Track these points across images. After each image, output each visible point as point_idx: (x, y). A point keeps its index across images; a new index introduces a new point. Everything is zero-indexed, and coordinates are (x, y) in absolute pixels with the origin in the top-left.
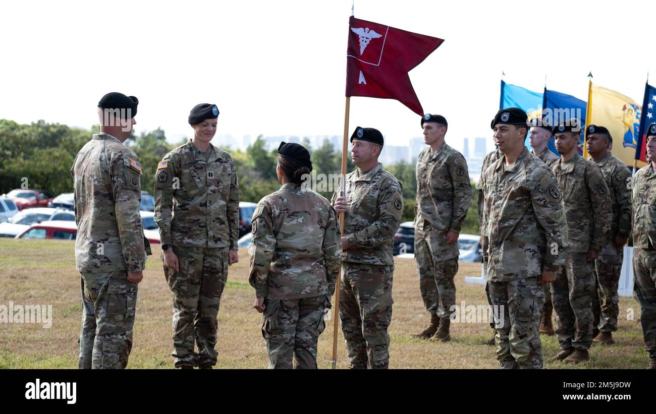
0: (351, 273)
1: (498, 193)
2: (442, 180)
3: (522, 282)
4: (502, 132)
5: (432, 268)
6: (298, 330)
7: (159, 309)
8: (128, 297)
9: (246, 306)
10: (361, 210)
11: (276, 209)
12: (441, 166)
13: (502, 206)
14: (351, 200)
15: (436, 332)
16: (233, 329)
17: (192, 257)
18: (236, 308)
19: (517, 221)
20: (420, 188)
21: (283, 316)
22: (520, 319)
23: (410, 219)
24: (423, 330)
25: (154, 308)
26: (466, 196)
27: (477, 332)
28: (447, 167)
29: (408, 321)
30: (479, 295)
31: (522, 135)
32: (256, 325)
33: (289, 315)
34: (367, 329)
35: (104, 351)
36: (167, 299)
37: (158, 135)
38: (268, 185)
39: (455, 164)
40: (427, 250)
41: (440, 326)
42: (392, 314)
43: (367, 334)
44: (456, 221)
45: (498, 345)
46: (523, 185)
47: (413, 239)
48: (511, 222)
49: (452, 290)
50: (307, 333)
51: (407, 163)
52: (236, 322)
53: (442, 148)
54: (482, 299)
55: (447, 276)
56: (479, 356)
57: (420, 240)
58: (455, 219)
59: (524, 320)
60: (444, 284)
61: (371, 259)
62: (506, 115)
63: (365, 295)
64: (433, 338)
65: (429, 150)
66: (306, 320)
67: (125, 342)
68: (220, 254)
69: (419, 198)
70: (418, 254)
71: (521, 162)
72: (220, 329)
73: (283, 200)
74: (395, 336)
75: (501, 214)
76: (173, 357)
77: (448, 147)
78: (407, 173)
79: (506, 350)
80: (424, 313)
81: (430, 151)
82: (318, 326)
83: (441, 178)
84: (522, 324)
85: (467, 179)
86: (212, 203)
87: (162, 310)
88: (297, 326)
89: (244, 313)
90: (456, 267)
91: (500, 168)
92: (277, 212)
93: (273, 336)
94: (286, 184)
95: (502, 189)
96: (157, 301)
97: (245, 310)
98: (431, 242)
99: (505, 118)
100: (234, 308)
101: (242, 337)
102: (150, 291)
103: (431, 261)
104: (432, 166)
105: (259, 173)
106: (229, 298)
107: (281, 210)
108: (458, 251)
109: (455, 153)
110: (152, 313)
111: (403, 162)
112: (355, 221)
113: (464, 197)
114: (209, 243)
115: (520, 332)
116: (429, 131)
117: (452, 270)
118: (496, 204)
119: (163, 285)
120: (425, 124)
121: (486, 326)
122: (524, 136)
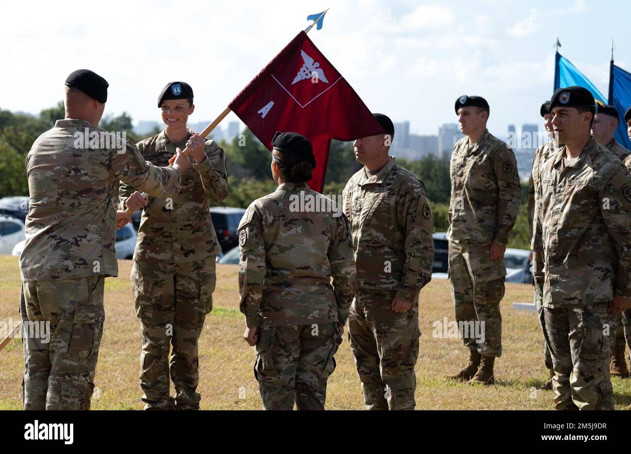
0: (364, 299)
1: (557, 195)
2: (483, 178)
3: (588, 309)
4: (561, 117)
5: (471, 291)
6: (300, 370)
7: (126, 342)
8: (95, 328)
9: (235, 339)
10: (374, 221)
11: (268, 215)
12: (483, 161)
13: (562, 211)
14: (361, 209)
15: (477, 373)
16: (219, 368)
17: (157, 276)
18: (222, 341)
19: (583, 231)
20: (456, 189)
21: (279, 353)
22: (586, 356)
23: (441, 229)
24: (460, 370)
25: (119, 340)
26: (514, 200)
27: (529, 373)
28: (491, 162)
29: (440, 358)
30: (531, 325)
31: (586, 122)
32: (247, 363)
33: (286, 351)
34: (387, 370)
35: (63, 396)
36: (136, 329)
37: (123, 123)
38: (260, 185)
39: (501, 159)
40: (464, 267)
41: (482, 365)
42: (420, 350)
43: (386, 375)
44: (501, 231)
45: (555, 390)
46: (589, 185)
47: (447, 255)
48: (574, 232)
49: (497, 320)
50: (312, 374)
51: (436, 158)
52: (222, 358)
53: (483, 138)
54: (535, 331)
55: (490, 301)
56: (533, 403)
57: (456, 255)
58: (501, 229)
59: (590, 358)
60: (487, 311)
61: (390, 283)
62: (566, 96)
63: (383, 327)
64: (472, 381)
65: (467, 140)
66: (310, 358)
67: (88, 385)
68: (196, 275)
69: (453, 202)
70: (453, 273)
71: (586, 156)
72: (201, 368)
73: (278, 204)
74: (425, 378)
75: (561, 222)
76: (143, 402)
77: (491, 137)
78: (436, 170)
79: (566, 397)
80: (460, 349)
81: (468, 143)
82: (326, 365)
83: (482, 176)
84: (588, 364)
85: (515, 178)
86: (178, 206)
87: (129, 342)
88: (299, 364)
89: (232, 347)
90: (502, 290)
91: (559, 163)
92: (270, 219)
93: (267, 378)
94: (283, 185)
95: (562, 189)
96: (123, 331)
97: (233, 344)
98: (470, 258)
99: (564, 99)
100: (218, 341)
101: (230, 379)
102: (113, 320)
103: (469, 282)
104: (471, 161)
105: (249, 171)
106: (212, 329)
107: (275, 217)
108: (505, 270)
109: (501, 144)
110: (116, 346)
111: (431, 156)
112: (368, 235)
113: (511, 200)
114: (176, 258)
115: (585, 374)
116: (466, 118)
117: (497, 293)
118: (554, 208)
119: (130, 312)
120: (460, 110)
121: (540, 365)
122: (589, 123)
